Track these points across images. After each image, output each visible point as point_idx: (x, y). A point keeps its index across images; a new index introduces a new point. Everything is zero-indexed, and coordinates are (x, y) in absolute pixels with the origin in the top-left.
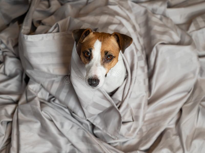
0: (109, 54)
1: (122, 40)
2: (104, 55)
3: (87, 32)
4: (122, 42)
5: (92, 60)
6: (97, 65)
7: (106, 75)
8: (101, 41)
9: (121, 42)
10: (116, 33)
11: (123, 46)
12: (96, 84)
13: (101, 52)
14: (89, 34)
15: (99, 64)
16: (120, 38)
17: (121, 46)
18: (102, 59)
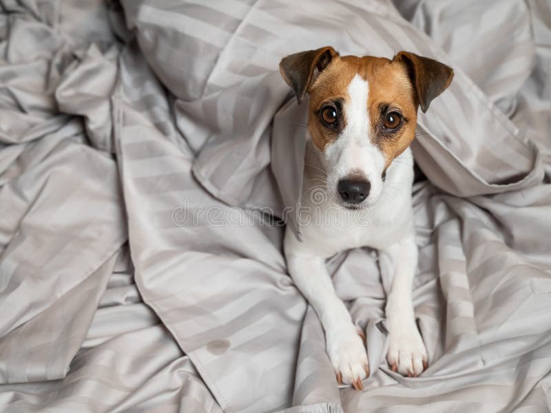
0: (393, 110)
1: (423, 73)
2: (377, 117)
3: (323, 58)
4: (422, 80)
5: (346, 132)
6: (359, 143)
7: (384, 175)
8: (365, 78)
9: (419, 79)
10: (406, 55)
11: (425, 90)
12: (362, 195)
13: (370, 108)
14: (330, 60)
15: (367, 141)
16: (417, 69)
17: (419, 91)
18: (374, 126)
